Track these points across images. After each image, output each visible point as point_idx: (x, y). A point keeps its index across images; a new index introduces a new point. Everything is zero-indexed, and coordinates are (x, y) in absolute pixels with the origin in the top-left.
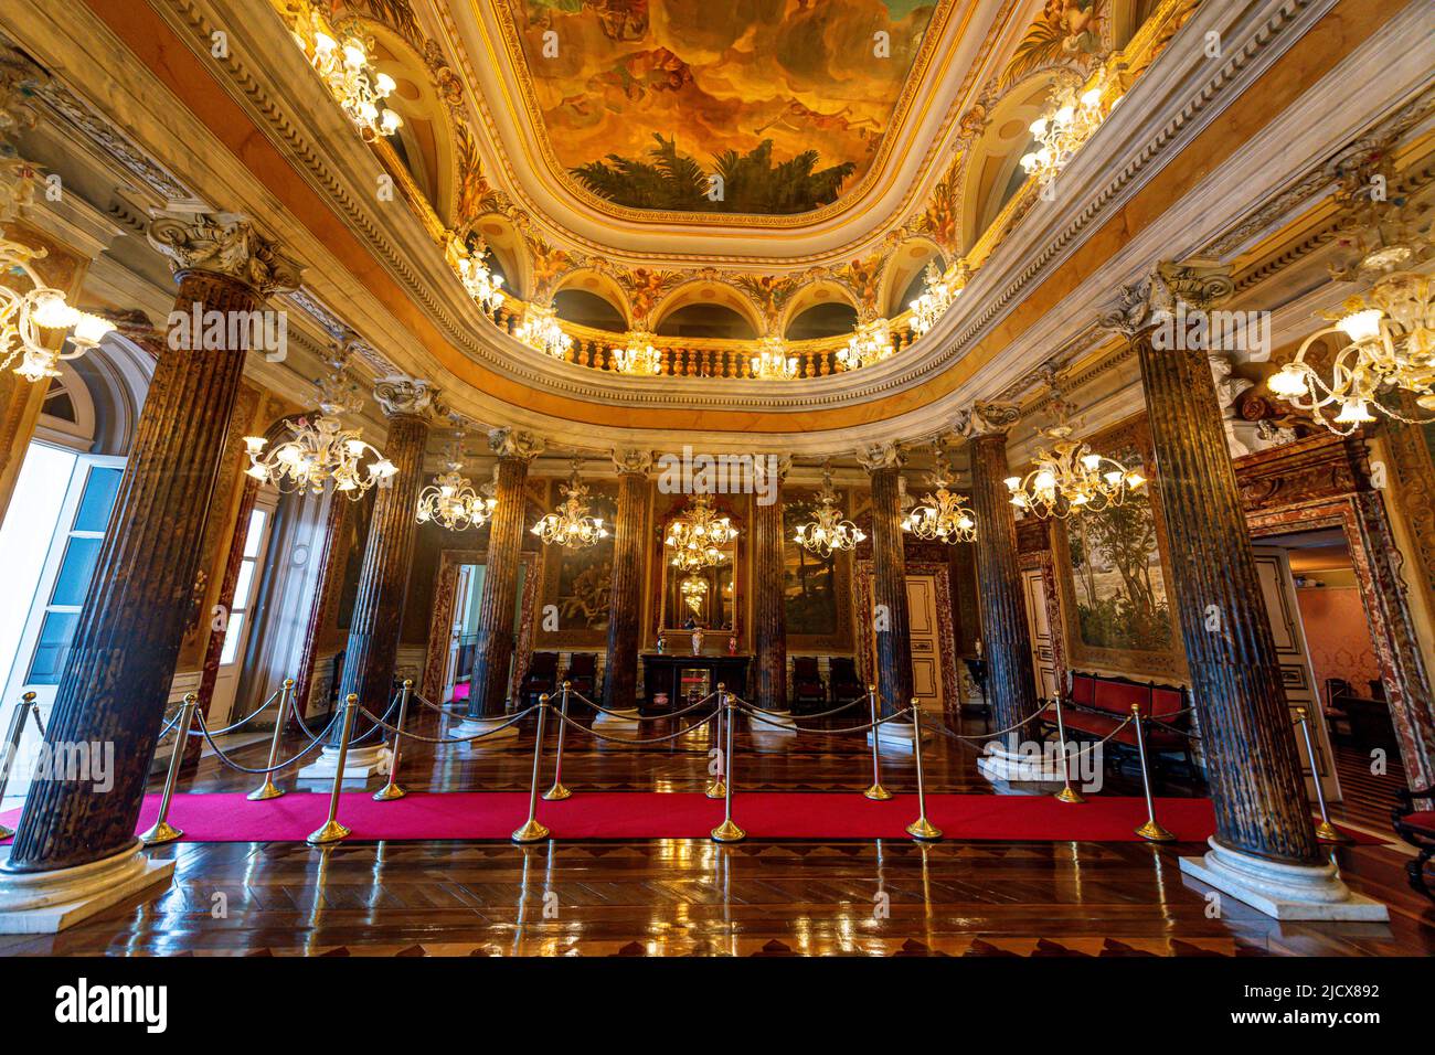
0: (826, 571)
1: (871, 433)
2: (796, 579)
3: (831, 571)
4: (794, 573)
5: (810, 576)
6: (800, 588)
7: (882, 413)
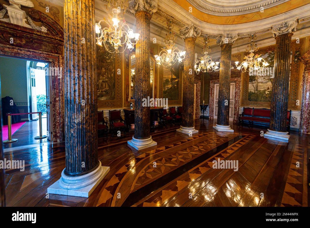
0: (177, 80)
1: (228, 29)
2: (170, 82)
3: (178, 80)
4: (170, 80)
5: (174, 81)
6: (171, 85)
7: (233, 22)
